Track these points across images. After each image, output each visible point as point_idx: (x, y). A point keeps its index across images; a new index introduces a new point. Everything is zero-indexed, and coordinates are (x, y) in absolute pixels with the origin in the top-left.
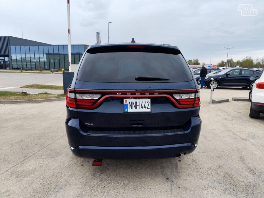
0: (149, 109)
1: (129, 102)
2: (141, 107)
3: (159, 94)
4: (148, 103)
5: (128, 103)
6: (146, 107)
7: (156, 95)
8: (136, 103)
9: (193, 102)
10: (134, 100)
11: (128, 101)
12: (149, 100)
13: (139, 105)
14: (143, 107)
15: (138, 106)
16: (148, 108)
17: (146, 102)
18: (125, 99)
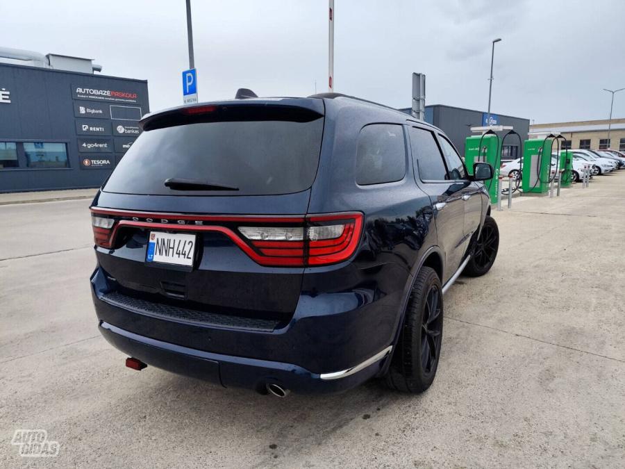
0: (190, 258)
1: (158, 239)
2: (177, 253)
3: (206, 223)
4: (191, 244)
5: (155, 241)
6: (185, 254)
7: (199, 226)
8: (169, 241)
9: (301, 252)
10: (166, 236)
11: (156, 237)
12: (193, 238)
13: (173, 248)
14: (179, 254)
15: (171, 250)
16: (188, 258)
17: (187, 243)
18: (152, 233)
